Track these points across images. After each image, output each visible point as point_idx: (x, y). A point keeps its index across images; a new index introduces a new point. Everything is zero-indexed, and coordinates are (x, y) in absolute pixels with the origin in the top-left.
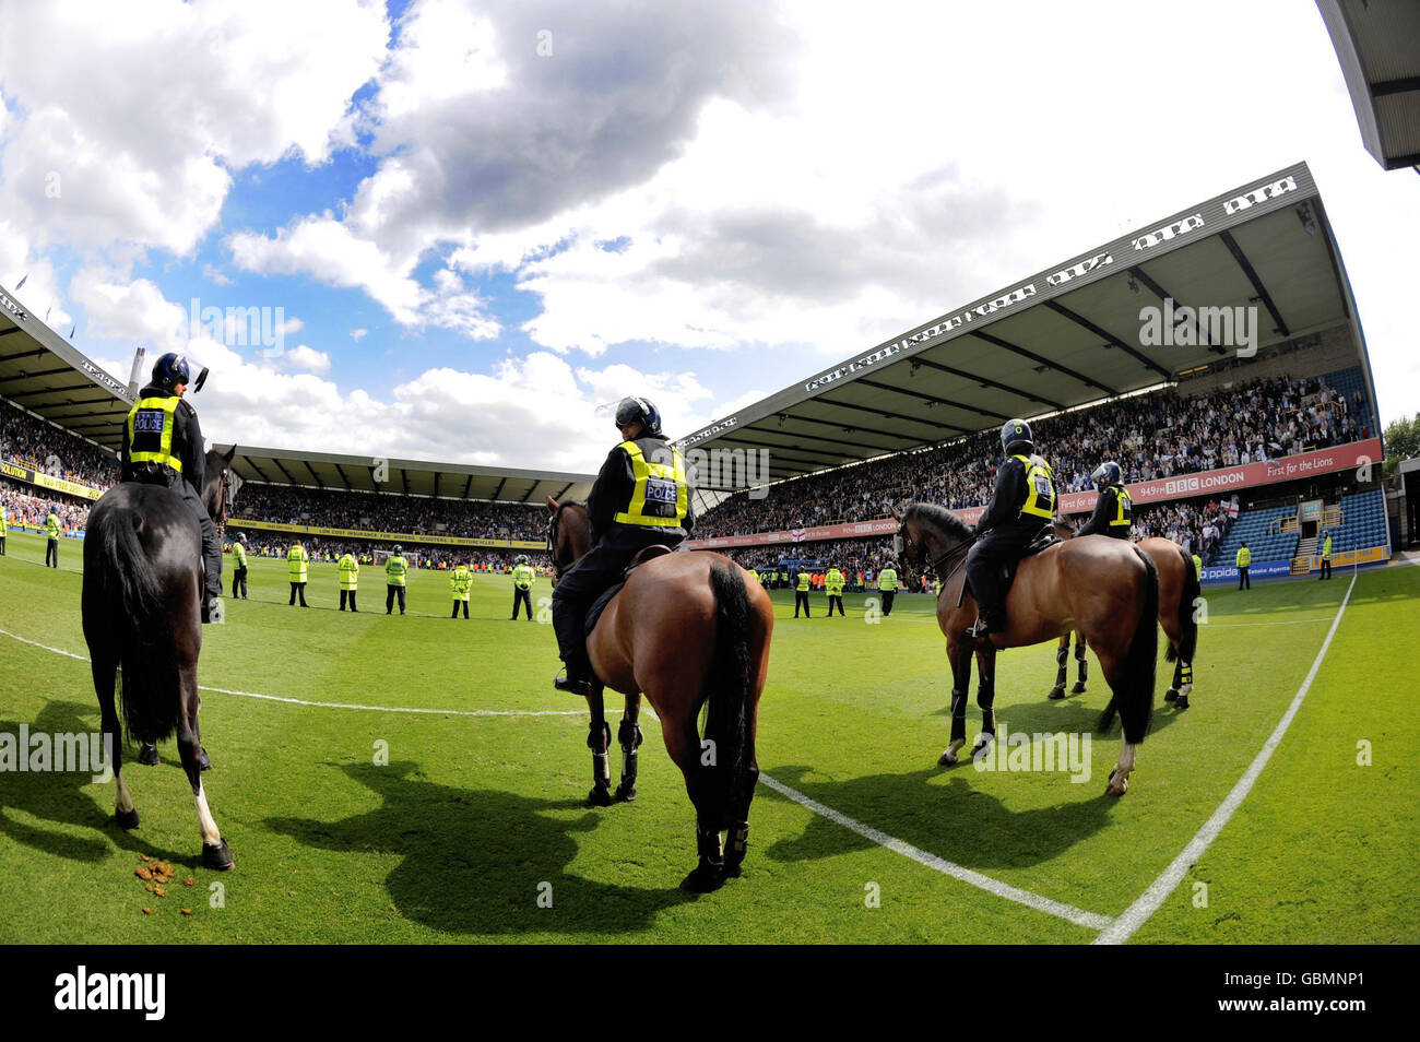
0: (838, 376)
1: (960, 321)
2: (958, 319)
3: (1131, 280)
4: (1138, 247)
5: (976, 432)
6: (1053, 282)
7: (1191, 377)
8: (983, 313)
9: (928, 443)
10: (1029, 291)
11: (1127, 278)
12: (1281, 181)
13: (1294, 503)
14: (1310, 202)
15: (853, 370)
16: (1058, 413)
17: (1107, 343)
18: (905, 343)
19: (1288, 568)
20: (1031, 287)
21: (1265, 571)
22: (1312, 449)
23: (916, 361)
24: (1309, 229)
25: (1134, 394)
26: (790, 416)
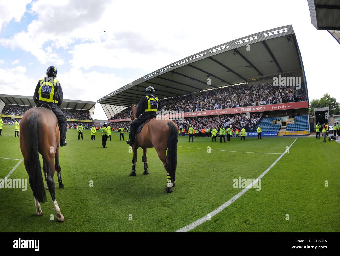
0: (152, 75)
1: (185, 61)
2: (184, 61)
3: (234, 53)
4: (237, 43)
5: (192, 93)
6: (211, 52)
7: (253, 82)
8: (191, 60)
9: (179, 95)
10: (204, 54)
11: (233, 52)
12: (283, 29)
13: (280, 116)
14: (291, 36)
15: (156, 74)
16: (214, 89)
17: (228, 70)
18: (170, 67)
19: (276, 134)
20: (205, 53)
21: (269, 134)
22: (287, 102)
23: (173, 72)
24: (290, 42)
25: (236, 85)
26: (140, 86)
